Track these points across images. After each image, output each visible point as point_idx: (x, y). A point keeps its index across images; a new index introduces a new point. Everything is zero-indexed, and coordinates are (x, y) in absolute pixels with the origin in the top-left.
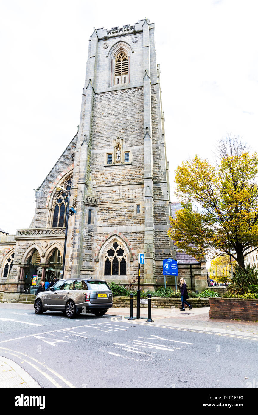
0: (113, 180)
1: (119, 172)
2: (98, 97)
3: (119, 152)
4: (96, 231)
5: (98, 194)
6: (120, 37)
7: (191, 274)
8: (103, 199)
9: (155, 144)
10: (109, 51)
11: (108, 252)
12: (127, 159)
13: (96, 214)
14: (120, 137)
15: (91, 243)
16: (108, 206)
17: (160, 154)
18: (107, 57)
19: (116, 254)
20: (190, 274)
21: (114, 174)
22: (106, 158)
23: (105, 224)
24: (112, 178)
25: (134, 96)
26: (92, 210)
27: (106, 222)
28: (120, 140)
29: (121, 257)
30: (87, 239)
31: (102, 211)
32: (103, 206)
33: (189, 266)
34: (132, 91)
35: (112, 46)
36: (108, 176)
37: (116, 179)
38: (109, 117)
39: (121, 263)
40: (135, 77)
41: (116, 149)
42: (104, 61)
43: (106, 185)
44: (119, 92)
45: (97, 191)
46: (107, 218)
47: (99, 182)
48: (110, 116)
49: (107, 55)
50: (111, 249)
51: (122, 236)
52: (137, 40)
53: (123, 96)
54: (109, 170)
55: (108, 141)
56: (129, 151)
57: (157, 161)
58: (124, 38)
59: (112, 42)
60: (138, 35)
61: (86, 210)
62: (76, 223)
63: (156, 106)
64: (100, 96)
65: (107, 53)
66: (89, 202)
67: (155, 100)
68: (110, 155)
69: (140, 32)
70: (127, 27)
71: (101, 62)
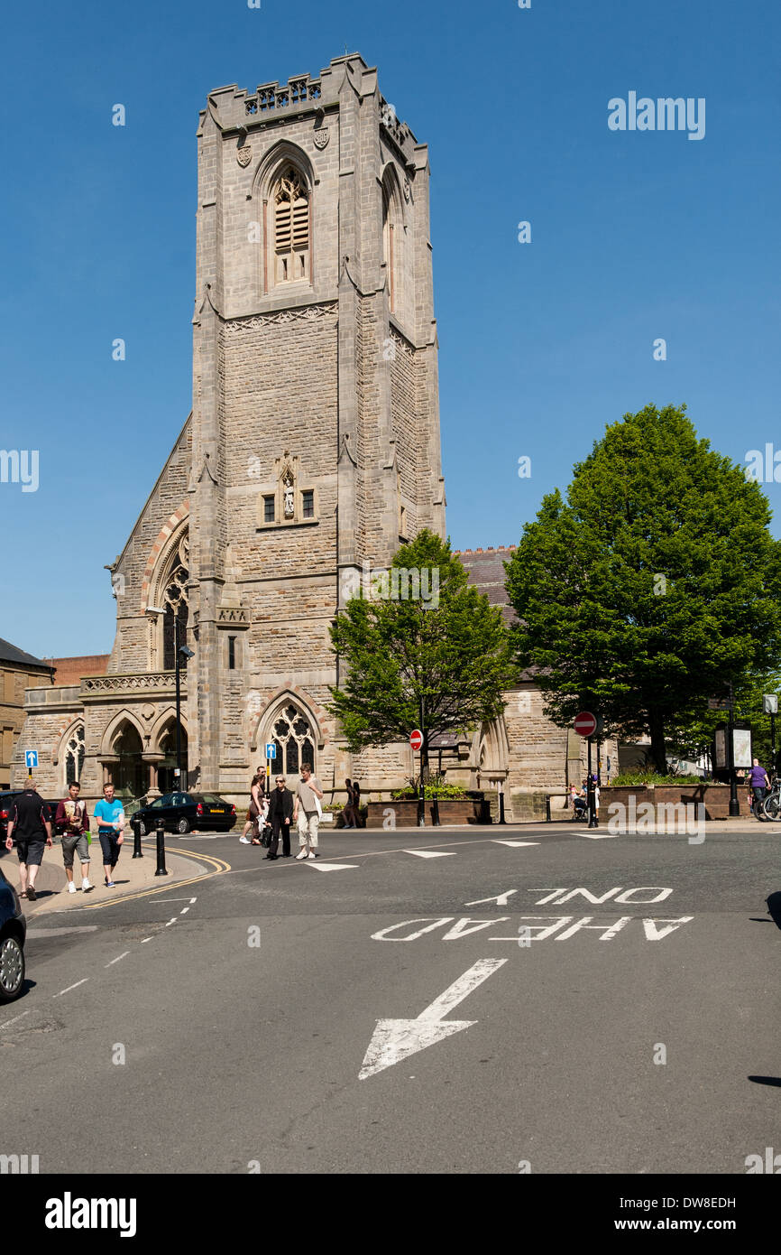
0: (279, 565)
1: (290, 545)
2: (234, 330)
3: (292, 490)
4: (248, 682)
5: (248, 599)
6: (282, 125)
7: (440, 768)
8: (259, 611)
9: (370, 469)
10: (253, 174)
11: (277, 726)
12: (308, 510)
13: (246, 646)
14: (289, 451)
15: (239, 710)
16: (271, 626)
17: (382, 497)
18: (249, 198)
19: (292, 731)
20: (438, 767)
21: (280, 549)
22: (260, 506)
23: (265, 668)
24: (276, 559)
25: (320, 330)
26: (236, 637)
27: (268, 663)
28: (290, 458)
29: (302, 736)
30: (230, 702)
31: (257, 638)
32: (259, 627)
33: (437, 753)
34: (316, 311)
35: (261, 156)
37: (285, 561)
38: (262, 392)
39: (303, 749)
40: (323, 267)
41: (282, 483)
42: (242, 211)
43: (265, 576)
44: (285, 316)
45: (244, 591)
46: (270, 655)
47: (248, 568)
48: (264, 390)
49: (247, 191)
50: (282, 721)
51: (300, 693)
52: (327, 136)
53: (294, 329)
54: (267, 540)
55: (262, 461)
56: (313, 490)
57: (375, 515)
58: (291, 128)
59: (260, 144)
60: (329, 120)
61: (223, 640)
62: (203, 670)
63: (374, 362)
64: (239, 327)
65: (250, 181)
66: (227, 620)
67: (372, 341)
68: (269, 499)
69: (334, 109)
70: (298, 86)
71: (234, 214)
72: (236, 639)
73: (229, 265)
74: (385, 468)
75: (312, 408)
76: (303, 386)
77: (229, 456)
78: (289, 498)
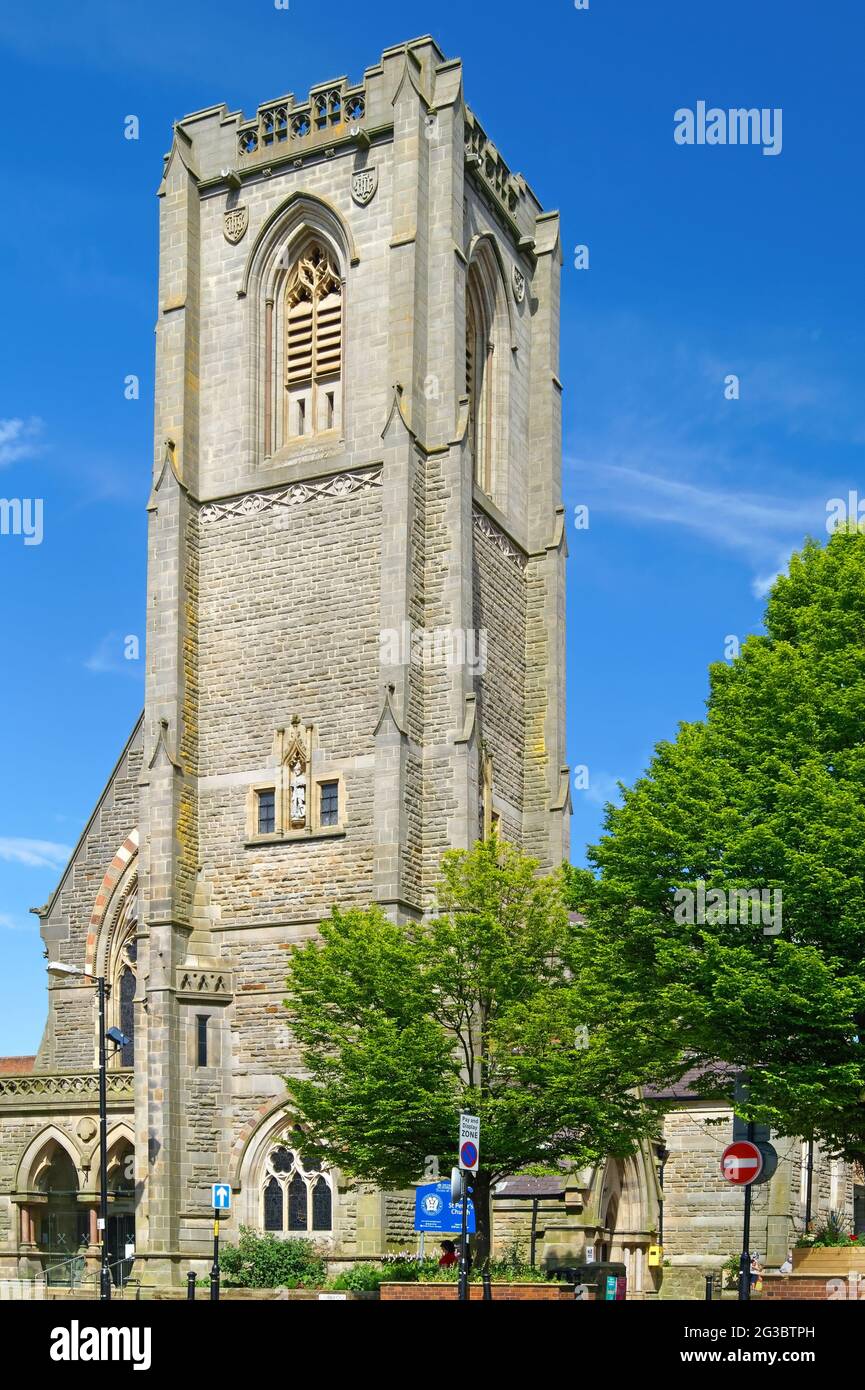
0: (281, 902)
1: (299, 869)
2: (213, 518)
3: (302, 780)
4: (227, 1086)
5: (230, 957)
6: (299, 168)
7: (533, 1228)
8: (247, 975)
9: (432, 745)
10: (247, 255)
11: (274, 1156)
12: (329, 813)
13: (225, 1031)
14: (300, 716)
15: (213, 1130)
16: (265, 999)
18: (242, 295)
19: (297, 1165)
20: (530, 1225)
21: (282, 877)
22: (251, 809)
23: (256, 1066)
24: (276, 893)
25: (356, 514)
26: (209, 1016)
27: (260, 1058)
28: (301, 727)
29: (314, 1173)
30: (197, 1117)
31: (243, 1018)
32: (248, 1000)
33: (530, 1203)
34: (348, 483)
35: (262, 224)
36: (263, 883)
37: (290, 895)
38: (258, 621)
39: (314, 1192)
40: (361, 408)
41: (286, 769)
42: (231, 319)
43: (256, 920)
44: (297, 492)
45: (224, 943)
46: (263, 1045)
47: (231, 907)
48: (261, 616)
49: (239, 285)
50: (282, 1149)
52: (374, 183)
53: (311, 515)
54: (262, 863)
55: (255, 733)
56: (337, 780)
57: (438, 820)
58: (314, 173)
59: (262, 201)
60: (376, 153)
61: (187, 1020)
62: (153, 1066)
63: (443, 566)
64: (222, 513)
65: (242, 268)
66: (192, 989)
67: (440, 530)
68: (266, 795)
69: (385, 134)
70: (327, 99)
71: (217, 325)
72: (210, 1020)
73: (207, 411)
74: (456, 743)
75: (338, 644)
76: (324, 608)
77: (204, 726)
78: (299, 794)
